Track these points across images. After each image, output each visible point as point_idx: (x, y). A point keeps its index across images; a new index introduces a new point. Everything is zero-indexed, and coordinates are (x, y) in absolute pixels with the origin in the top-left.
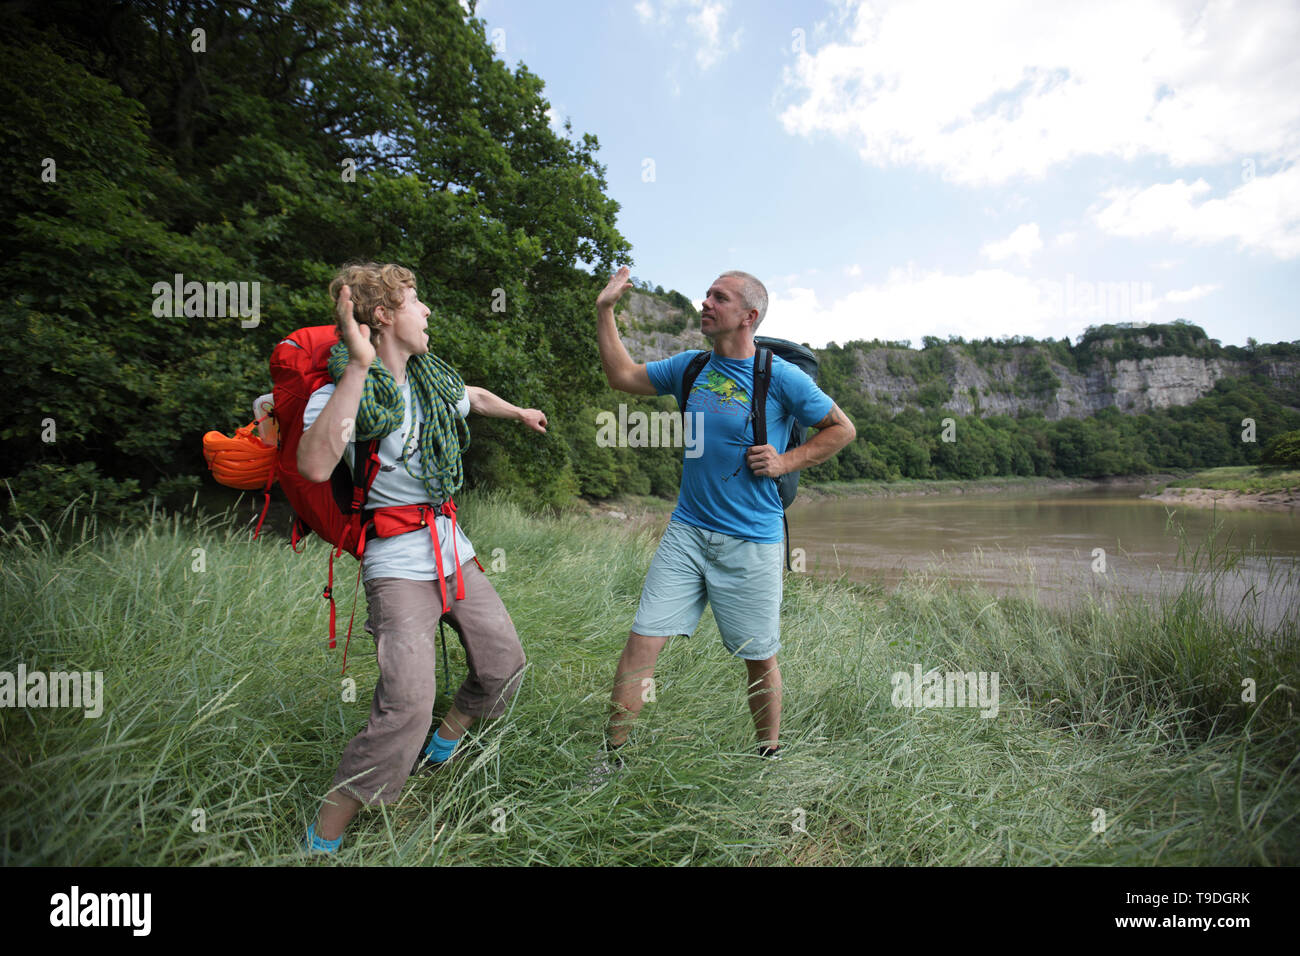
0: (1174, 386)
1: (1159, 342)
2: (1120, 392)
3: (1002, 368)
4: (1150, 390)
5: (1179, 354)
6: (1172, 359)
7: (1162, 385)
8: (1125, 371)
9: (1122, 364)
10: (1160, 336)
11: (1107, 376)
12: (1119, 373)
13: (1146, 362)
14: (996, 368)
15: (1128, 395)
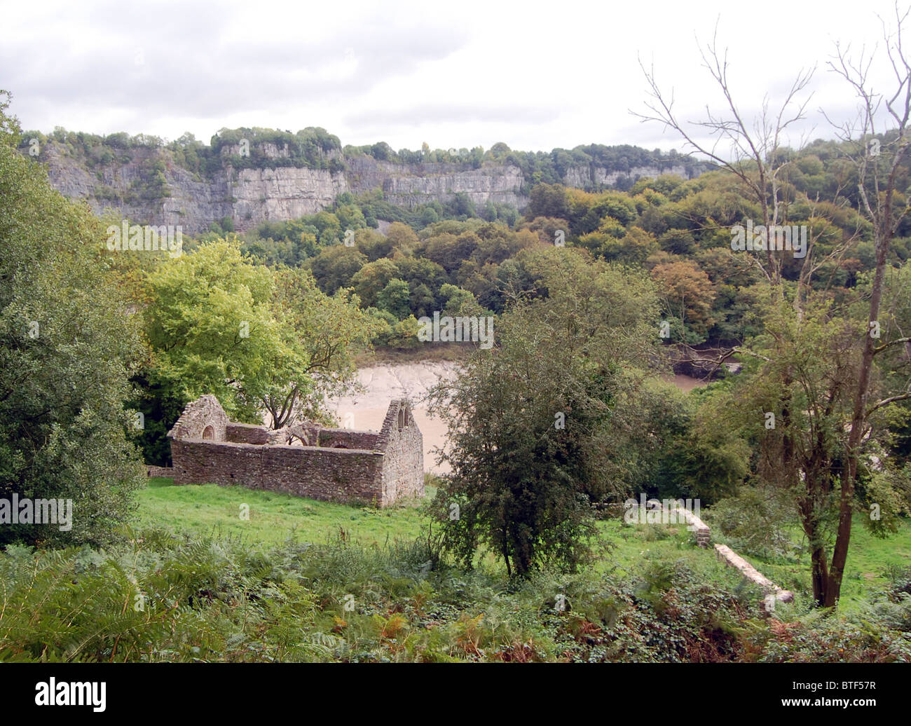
0: (294, 198)
1: (285, 153)
2: (240, 202)
3: (115, 171)
4: (269, 201)
5: (299, 166)
6: (292, 171)
7: (282, 196)
8: (248, 181)
9: (246, 173)
10: (286, 146)
11: (229, 183)
12: (241, 182)
13: (268, 172)
14: (108, 172)
15: (247, 205)
